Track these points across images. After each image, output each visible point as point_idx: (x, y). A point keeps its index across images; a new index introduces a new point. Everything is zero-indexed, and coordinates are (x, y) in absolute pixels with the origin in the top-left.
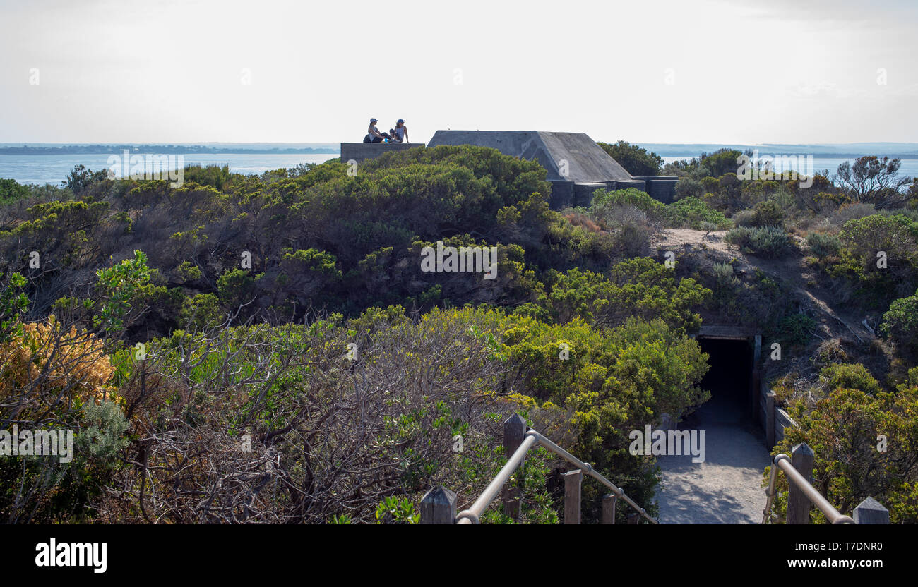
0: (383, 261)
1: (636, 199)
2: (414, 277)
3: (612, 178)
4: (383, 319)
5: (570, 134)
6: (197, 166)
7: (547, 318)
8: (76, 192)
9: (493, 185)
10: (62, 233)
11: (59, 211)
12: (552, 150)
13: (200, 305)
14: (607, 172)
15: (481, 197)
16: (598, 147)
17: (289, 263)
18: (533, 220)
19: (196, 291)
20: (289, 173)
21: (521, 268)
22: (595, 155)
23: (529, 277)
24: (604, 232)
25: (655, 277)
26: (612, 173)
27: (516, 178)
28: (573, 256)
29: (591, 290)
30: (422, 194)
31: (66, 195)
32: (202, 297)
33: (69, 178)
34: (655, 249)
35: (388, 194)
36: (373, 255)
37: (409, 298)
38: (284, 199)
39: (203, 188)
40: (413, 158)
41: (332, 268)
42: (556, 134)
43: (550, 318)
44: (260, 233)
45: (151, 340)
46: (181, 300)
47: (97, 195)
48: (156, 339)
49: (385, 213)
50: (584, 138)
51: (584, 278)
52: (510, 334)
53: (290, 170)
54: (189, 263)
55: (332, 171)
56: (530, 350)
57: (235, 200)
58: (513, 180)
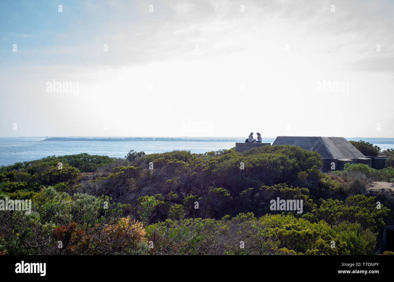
0: (249, 194)
1: (361, 168)
2: (262, 200)
3: (355, 157)
4: (245, 218)
5: (337, 138)
6: (178, 151)
7: (316, 219)
8: (130, 161)
9: (297, 162)
10: (125, 178)
11: (124, 170)
12: (328, 145)
13: (176, 209)
14: (354, 154)
15: (291, 167)
16: (349, 143)
17: (212, 193)
18: (314, 177)
19: (175, 203)
20: (216, 153)
21: (307, 198)
22: (348, 147)
23: (310, 202)
24: (346, 183)
25: (365, 204)
26: (356, 155)
27: (307, 159)
28: (331, 193)
29: (336, 208)
30: (266, 166)
31: (127, 162)
32: (178, 206)
33: (128, 155)
34: (368, 191)
35: (252, 166)
36: (245, 191)
37: (259, 209)
38: (210, 167)
39: (179, 161)
40: (264, 150)
41: (228, 196)
42: (330, 138)
43: (317, 219)
44: (200, 181)
45: (157, 223)
46: (169, 207)
47: (139, 163)
48: (159, 222)
49: (251, 174)
50: (343, 139)
51: (334, 203)
52: (290, 226)
53: (216, 152)
54: (173, 192)
55: (231, 155)
56: (295, 233)
57: (191, 167)
58: (306, 160)
